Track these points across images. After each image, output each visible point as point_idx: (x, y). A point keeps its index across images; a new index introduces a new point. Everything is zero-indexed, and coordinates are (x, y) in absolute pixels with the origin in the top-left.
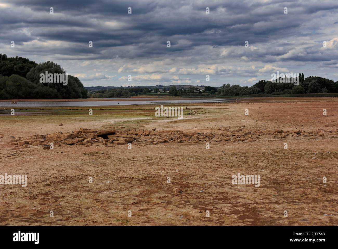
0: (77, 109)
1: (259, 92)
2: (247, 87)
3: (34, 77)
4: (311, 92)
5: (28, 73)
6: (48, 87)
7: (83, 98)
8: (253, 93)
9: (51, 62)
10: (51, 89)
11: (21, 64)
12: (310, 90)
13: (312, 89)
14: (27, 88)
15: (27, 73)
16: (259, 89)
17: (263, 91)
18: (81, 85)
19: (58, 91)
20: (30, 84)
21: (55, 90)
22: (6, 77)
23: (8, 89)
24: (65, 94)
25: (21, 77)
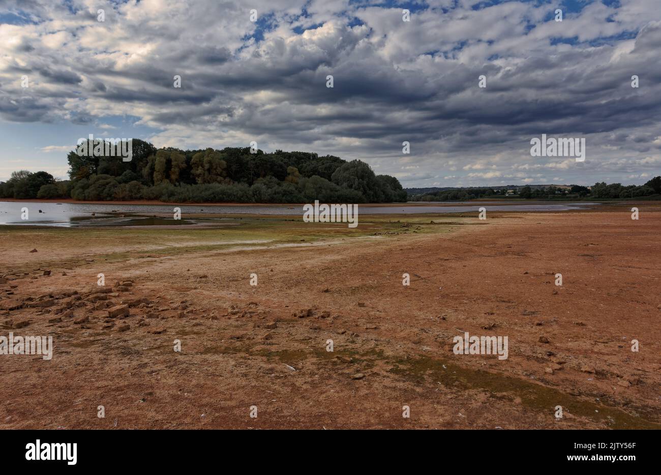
1: (651, 193)
3: (339, 178)
5: (334, 174)
6: (353, 189)
7: (400, 201)
10: (356, 192)
11: (328, 164)
14: (328, 191)
15: (332, 173)
18: (400, 187)
19: (364, 194)
20: (332, 186)
21: (360, 193)
22: (307, 178)
23: (307, 192)
24: (372, 197)
25: (323, 179)
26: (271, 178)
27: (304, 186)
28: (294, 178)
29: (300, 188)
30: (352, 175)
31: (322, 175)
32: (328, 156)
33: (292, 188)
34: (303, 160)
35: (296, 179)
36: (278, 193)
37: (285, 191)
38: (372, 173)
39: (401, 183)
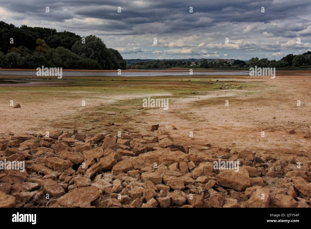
1: (286, 65)
3: (78, 49)
5: (73, 46)
6: (90, 58)
8: (281, 67)
9: (93, 36)
10: (93, 60)
11: (68, 38)
14: (71, 59)
15: (72, 45)
16: (287, 63)
17: (291, 64)
18: (120, 58)
19: (99, 62)
20: (74, 55)
21: (96, 62)
22: (53, 49)
23: (54, 59)
24: (105, 65)
25: (66, 49)
26: (23, 48)
27: (51, 55)
28: (42, 48)
29: (48, 56)
30: (89, 47)
31: (65, 46)
32: (65, 31)
33: (42, 56)
34: (45, 34)
35: (44, 49)
36: (31, 60)
37: (36, 58)
38: (104, 46)
39: (122, 55)
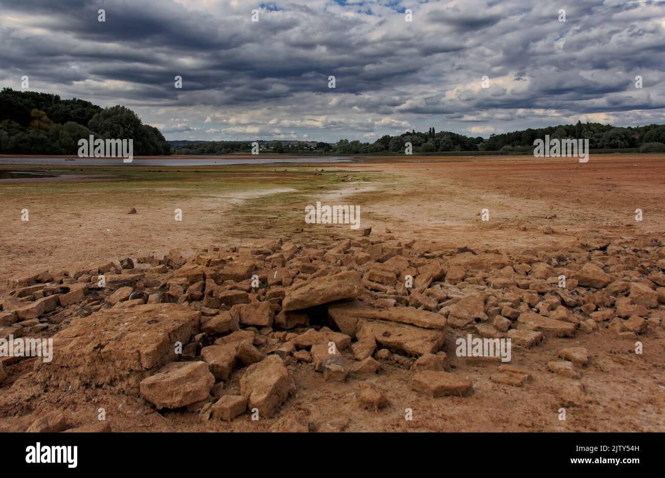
0: (160, 171)
1: (383, 149)
2: (368, 144)
3: (99, 126)
4: (443, 150)
5: (91, 121)
7: (165, 154)
8: (376, 151)
9: (121, 106)
12: (441, 148)
13: (445, 147)
15: (89, 119)
16: (383, 146)
17: (387, 148)
18: (162, 139)
22: (60, 125)
23: (63, 141)
24: (140, 149)
25: (81, 126)
26: (10, 123)
27: (57, 133)
28: (42, 124)
29: (52, 136)
30: (116, 123)
31: (79, 122)
32: (74, 99)
33: (42, 135)
34: (43, 103)
35: (46, 125)
36: (25, 141)
37: (33, 139)
38: (138, 121)
39: (164, 135)
